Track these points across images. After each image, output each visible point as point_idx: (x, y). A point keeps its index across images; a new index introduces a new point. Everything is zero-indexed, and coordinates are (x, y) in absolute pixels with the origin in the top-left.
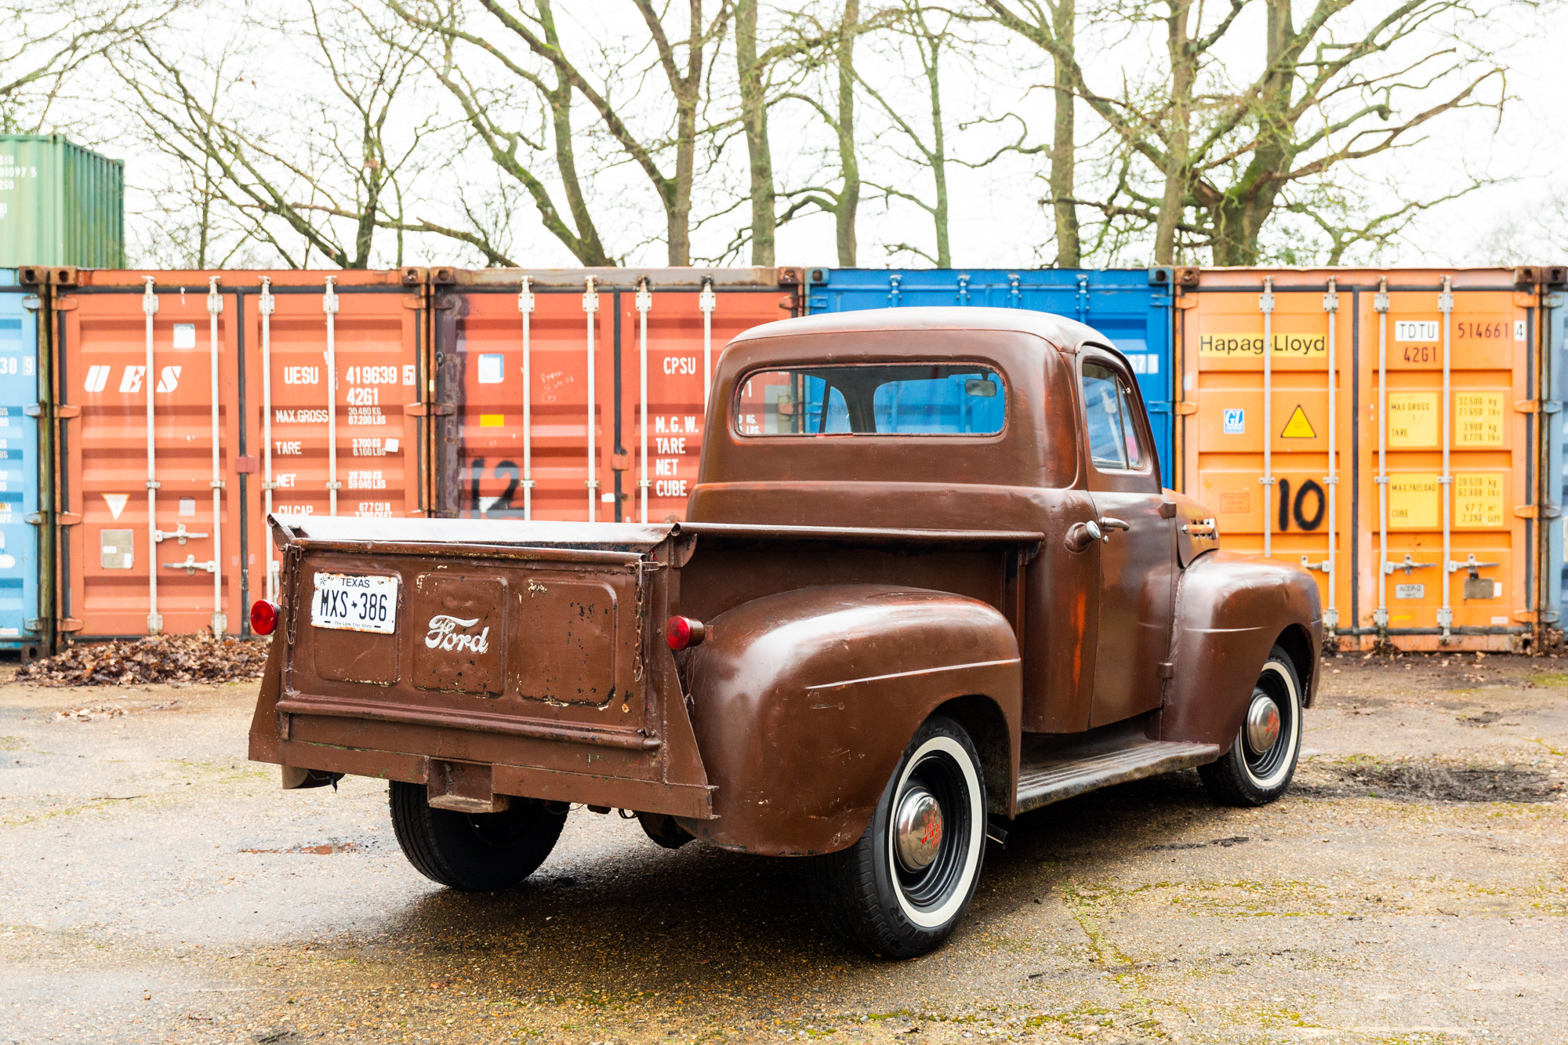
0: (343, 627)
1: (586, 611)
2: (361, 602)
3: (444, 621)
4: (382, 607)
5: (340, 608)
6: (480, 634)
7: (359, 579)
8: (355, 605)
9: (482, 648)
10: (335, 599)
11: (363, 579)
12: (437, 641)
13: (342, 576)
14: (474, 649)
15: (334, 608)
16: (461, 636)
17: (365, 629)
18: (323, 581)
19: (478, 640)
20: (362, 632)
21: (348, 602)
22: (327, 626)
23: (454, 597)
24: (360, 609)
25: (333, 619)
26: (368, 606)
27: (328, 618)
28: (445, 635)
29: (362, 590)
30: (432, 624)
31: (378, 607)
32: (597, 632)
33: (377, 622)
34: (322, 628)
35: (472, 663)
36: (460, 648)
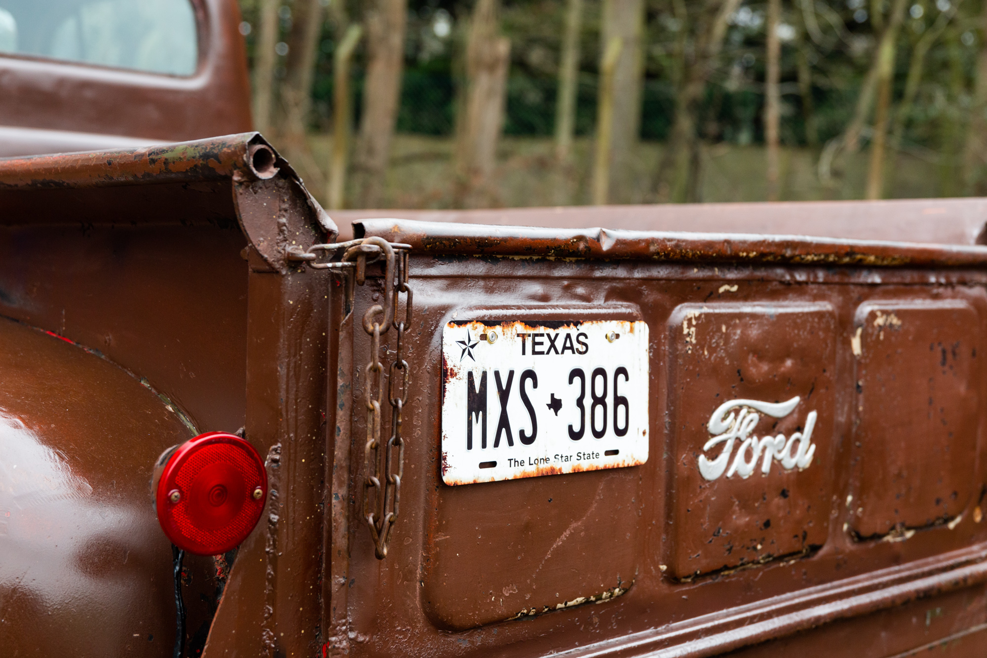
0: (531, 470)
1: (949, 356)
2: (569, 394)
3: (737, 411)
4: (620, 401)
5: (519, 419)
6: (800, 429)
7: (563, 331)
8: (556, 405)
9: (805, 456)
10: (504, 396)
11: (573, 331)
12: (724, 457)
13: (520, 328)
14: (789, 463)
15: (504, 422)
16: (767, 439)
17: (586, 465)
18: (468, 348)
19: (798, 441)
20: (577, 474)
21: (539, 398)
22: (487, 475)
23: (760, 355)
24: (570, 415)
25: (502, 453)
26: (588, 402)
27: (489, 454)
28: (739, 442)
29: (572, 361)
30: (715, 422)
31: (610, 400)
32: (962, 389)
33: (610, 440)
34: (476, 486)
35: (784, 494)
36: (766, 467)
